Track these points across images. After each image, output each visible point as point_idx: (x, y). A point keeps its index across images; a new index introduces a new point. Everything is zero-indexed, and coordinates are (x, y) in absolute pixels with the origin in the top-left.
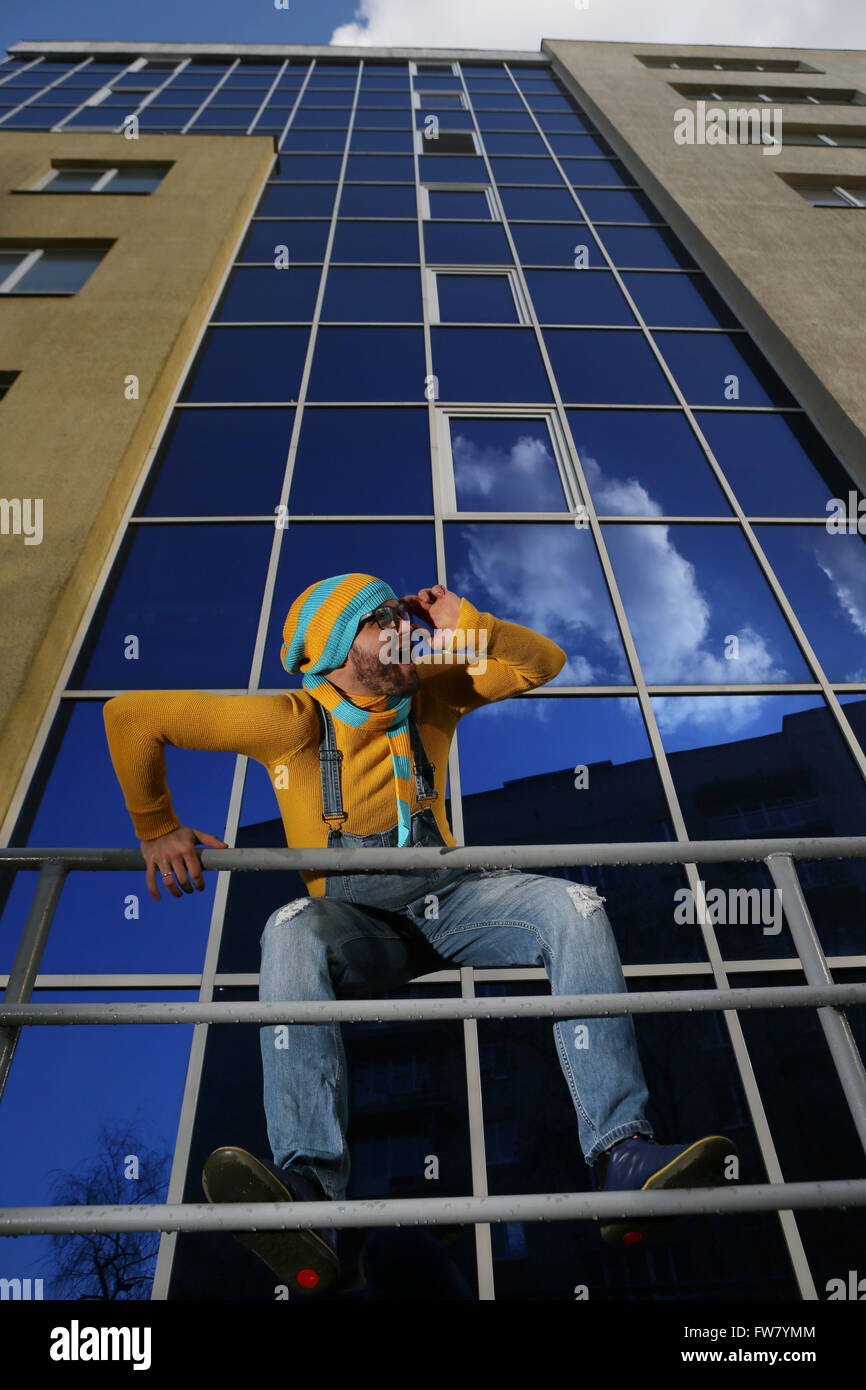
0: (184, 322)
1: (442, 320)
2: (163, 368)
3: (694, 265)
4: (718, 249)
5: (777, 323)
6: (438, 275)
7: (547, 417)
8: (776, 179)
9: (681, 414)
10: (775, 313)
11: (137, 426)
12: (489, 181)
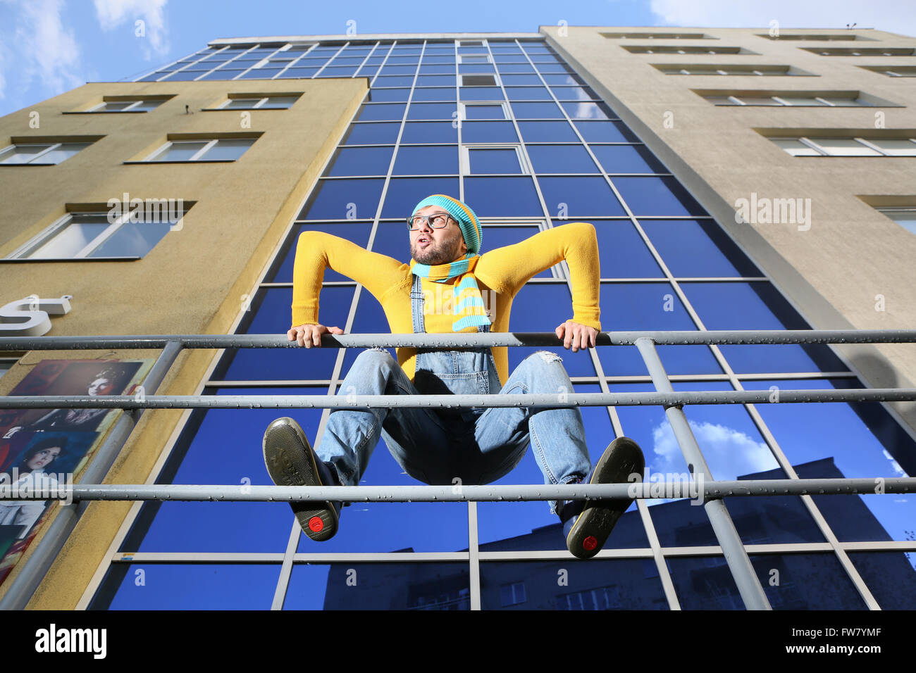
0: (303, 174)
1: (471, 173)
2: (288, 199)
3: (637, 140)
4: (652, 129)
5: (692, 167)
6: (469, 150)
7: (539, 225)
8: (690, 92)
9: (629, 221)
10: (690, 161)
11: (268, 229)
12: (504, 99)
